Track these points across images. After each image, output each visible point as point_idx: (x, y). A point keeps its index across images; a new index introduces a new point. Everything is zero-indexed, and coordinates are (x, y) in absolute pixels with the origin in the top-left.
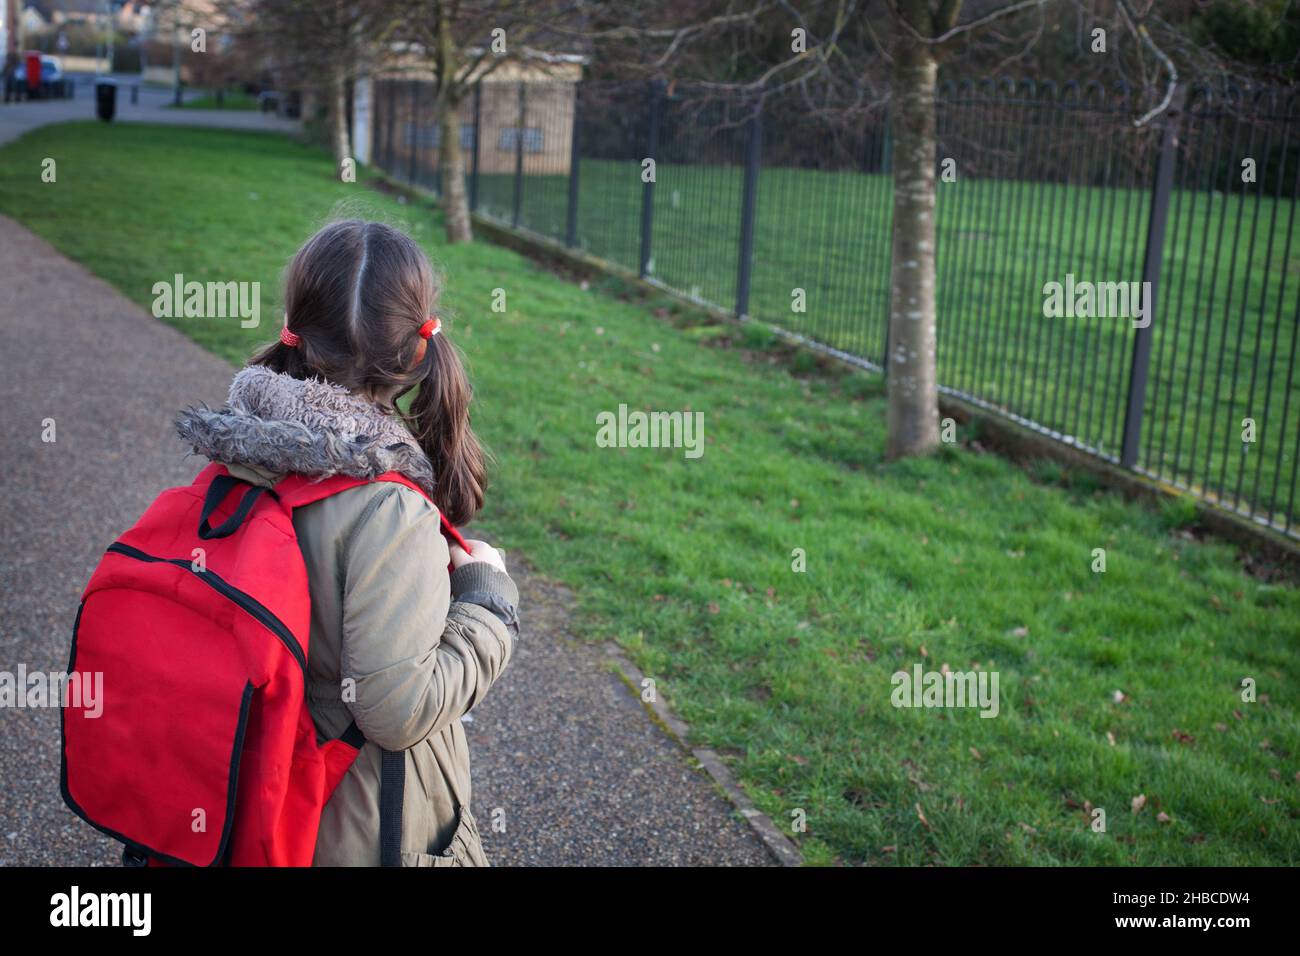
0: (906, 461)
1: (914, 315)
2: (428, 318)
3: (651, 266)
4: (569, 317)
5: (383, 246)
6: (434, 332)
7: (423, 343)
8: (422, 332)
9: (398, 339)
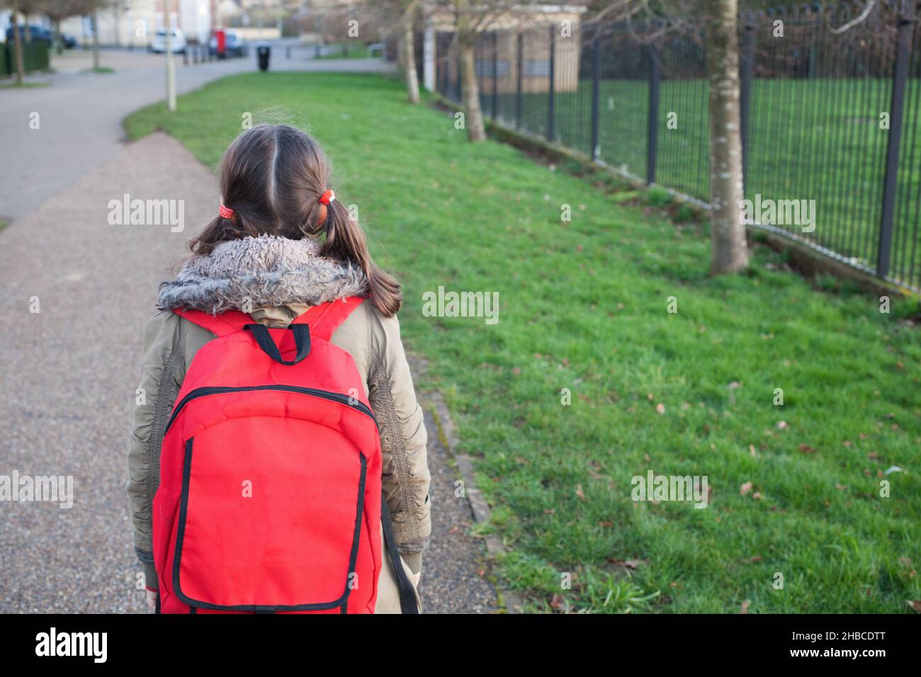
0: (722, 278)
1: (725, 175)
2: (325, 190)
3: (598, 152)
4: (528, 190)
5: (290, 142)
6: (331, 199)
7: (324, 209)
8: (322, 200)
9: (305, 207)
